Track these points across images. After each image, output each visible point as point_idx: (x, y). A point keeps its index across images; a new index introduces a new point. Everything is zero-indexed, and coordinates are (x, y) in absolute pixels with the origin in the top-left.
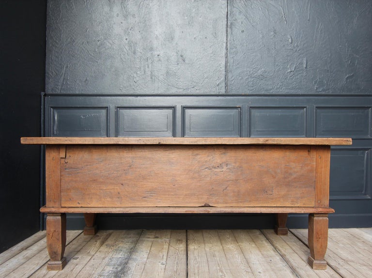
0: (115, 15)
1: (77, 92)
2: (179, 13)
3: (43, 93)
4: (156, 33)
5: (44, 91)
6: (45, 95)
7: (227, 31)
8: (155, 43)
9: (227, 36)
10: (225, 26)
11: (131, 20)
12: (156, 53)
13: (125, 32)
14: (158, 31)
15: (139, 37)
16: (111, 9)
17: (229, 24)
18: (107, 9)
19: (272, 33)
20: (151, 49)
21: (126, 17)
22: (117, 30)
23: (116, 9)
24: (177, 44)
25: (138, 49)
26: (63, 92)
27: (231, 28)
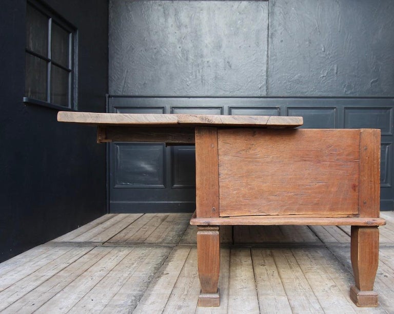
0: (170, 25)
1: (137, 94)
2: (226, 24)
3: (107, 95)
4: (206, 42)
5: (108, 93)
6: (109, 97)
7: (268, 41)
8: (205, 51)
9: (268, 45)
10: (266, 36)
11: (184, 30)
12: (206, 60)
13: (179, 41)
14: (208, 40)
15: (191, 45)
16: (166, 21)
17: (270, 35)
18: (162, 20)
19: (307, 43)
20: (202, 56)
21: (179, 27)
22: (172, 39)
23: (171, 21)
24: (224, 52)
25: (190, 57)
26: (124, 94)
27: (271, 38)
